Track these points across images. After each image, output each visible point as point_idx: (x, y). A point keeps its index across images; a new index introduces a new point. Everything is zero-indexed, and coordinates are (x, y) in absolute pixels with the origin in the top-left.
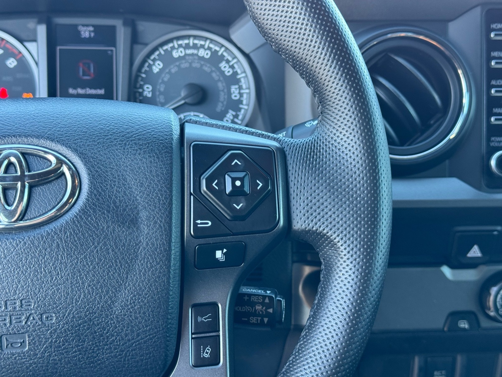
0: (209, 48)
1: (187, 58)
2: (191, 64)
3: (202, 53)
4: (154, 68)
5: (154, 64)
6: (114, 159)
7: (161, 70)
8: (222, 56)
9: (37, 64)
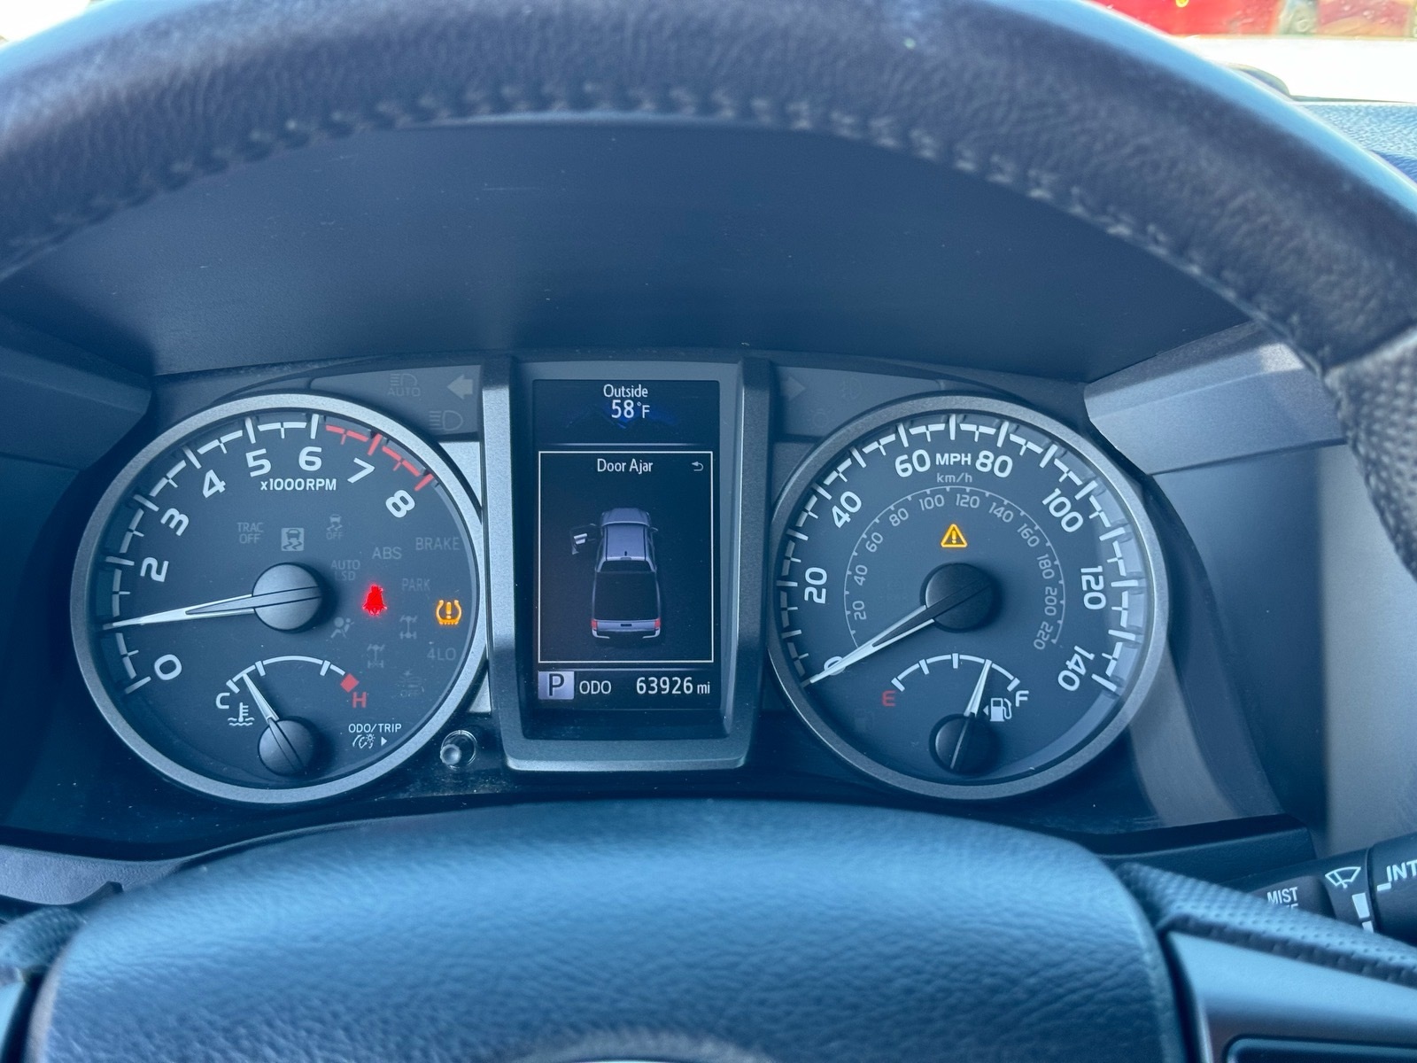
0: (1011, 448)
1: (939, 478)
2: (951, 497)
3: (986, 461)
4: (835, 511)
5: (836, 501)
7: (859, 520)
8: (1052, 469)
9: (481, 509)
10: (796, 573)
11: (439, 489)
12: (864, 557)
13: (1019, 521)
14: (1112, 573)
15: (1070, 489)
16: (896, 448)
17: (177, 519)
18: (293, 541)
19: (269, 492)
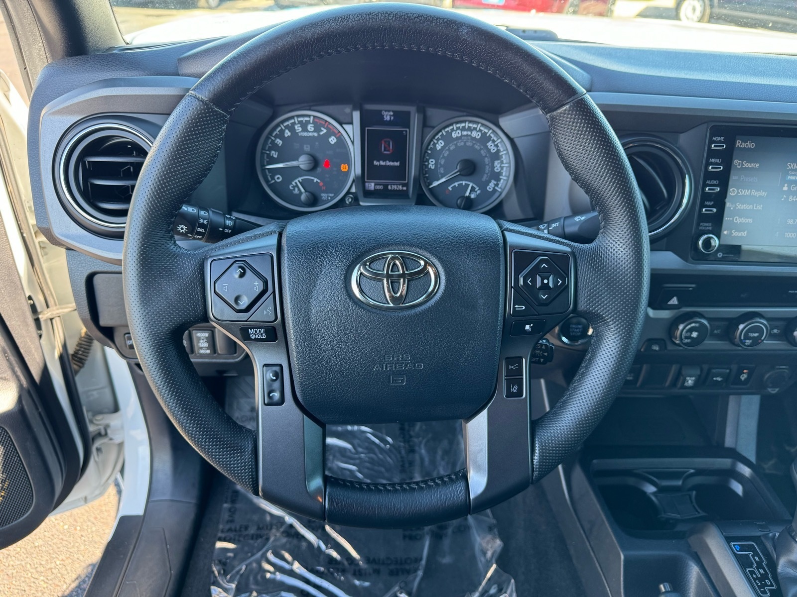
0: (480, 130)
1: (463, 138)
2: (465, 143)
3: (474, 134)
4: (437, 145)
5: (438, 143)
6: (461, 262)
7: (443, 148)
8: (490, 136)
9: (353, 143)
10: (427, 161)
11: (342, 137)
12: (444, 157)
13: (481, 149)
14: (502, 162)
15: (494, 141)
16: (453, 130)
17: (279, 142)
18: (307, 148)
19: (301, 136)
